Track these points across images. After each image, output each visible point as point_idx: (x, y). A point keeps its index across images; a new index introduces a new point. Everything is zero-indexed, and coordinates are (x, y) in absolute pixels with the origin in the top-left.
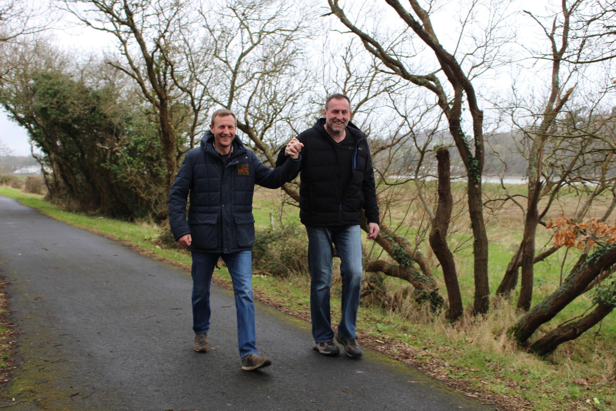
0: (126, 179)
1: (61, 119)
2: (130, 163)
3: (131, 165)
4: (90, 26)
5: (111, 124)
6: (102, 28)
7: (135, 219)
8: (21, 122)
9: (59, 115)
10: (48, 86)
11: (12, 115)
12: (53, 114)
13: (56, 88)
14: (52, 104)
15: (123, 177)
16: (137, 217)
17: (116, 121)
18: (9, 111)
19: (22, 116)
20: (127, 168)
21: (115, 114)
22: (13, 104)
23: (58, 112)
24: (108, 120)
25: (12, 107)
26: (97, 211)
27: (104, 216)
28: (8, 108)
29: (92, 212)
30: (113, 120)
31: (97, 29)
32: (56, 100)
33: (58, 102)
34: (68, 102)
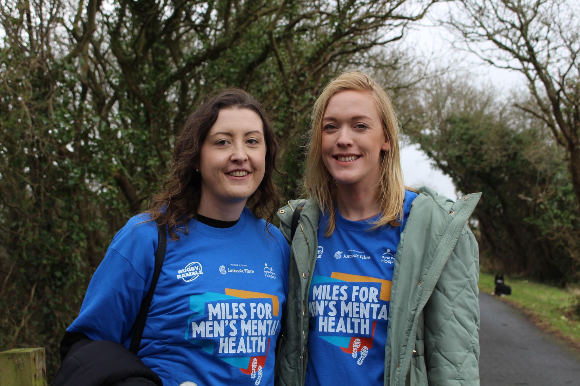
0: (552, 235)
1: (477, 168)
2: (556, 217)
3: (559, 220)
4: (492, 66)
5: (535, 171)
6: (506, 65)
7: (567, 284)
8: (446, 170)
9: (475, 163)
10: (463, 131)
11: (434, 162)
12: (469, 161)
13: (471, 132)
14: (466, 151)
15: (548, 234)
16: (569, 282)
17: (541, 167)
18: (432, 159)
19: (444, 163)
20: (553, 223)
21: (540, 160)
22: (436, 150)
23: (474, 160)
24: (531, 167)
25: (435, 153)
26: (522, 274)
27: (530, 280)
28: (430, 155)
29: (515, 275)
30: (537, 166)
31: (501, 67)
32: (470, 146)
33: (472, 149)
34: (485, 147)
